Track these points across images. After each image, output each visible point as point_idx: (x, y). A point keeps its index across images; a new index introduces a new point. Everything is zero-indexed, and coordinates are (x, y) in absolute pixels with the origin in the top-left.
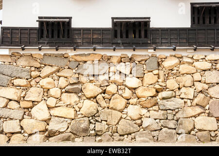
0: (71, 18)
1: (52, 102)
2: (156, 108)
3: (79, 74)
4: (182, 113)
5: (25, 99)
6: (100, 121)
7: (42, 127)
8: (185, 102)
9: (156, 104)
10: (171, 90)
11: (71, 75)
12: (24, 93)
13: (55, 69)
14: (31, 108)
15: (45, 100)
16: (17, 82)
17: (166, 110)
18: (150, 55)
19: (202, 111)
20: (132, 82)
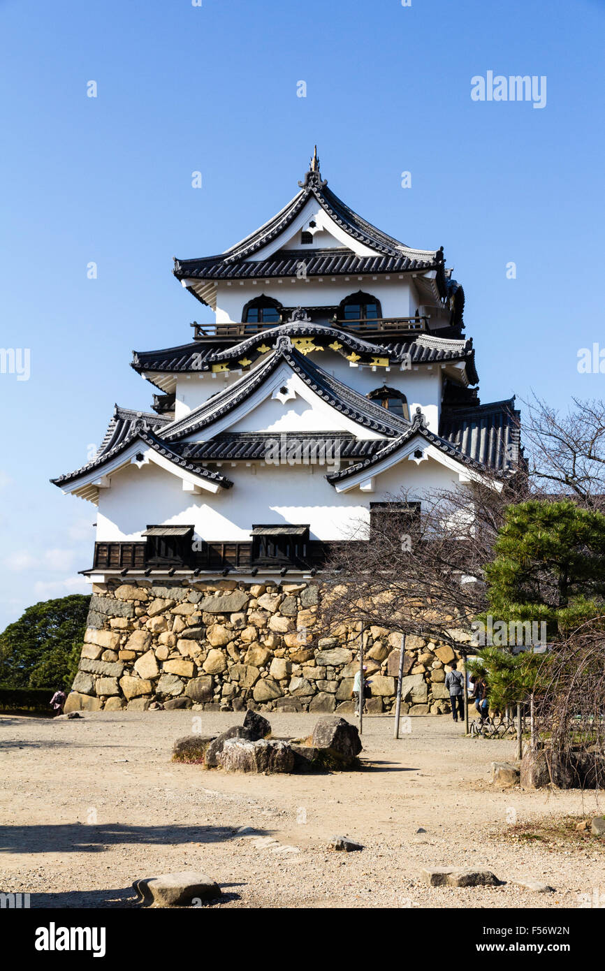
0: (194, 526)
1: (162, 652)
2: (311, 662)
3: (202, 611)
4: (348, 671)
5: (126, 647)
6: (229, 680)
7: (147, 687)
8: (354, 655)
9: (312, 657)
10: (335, 637)
11: (190, 612)
12: (124, 638)
13: (168, 603)
14: (134, 660)
15: (153, 649)
16: (114, 622)
17: (326, 666)
18: (308, 581)
19: (377, 667)
20: (278, 623)
